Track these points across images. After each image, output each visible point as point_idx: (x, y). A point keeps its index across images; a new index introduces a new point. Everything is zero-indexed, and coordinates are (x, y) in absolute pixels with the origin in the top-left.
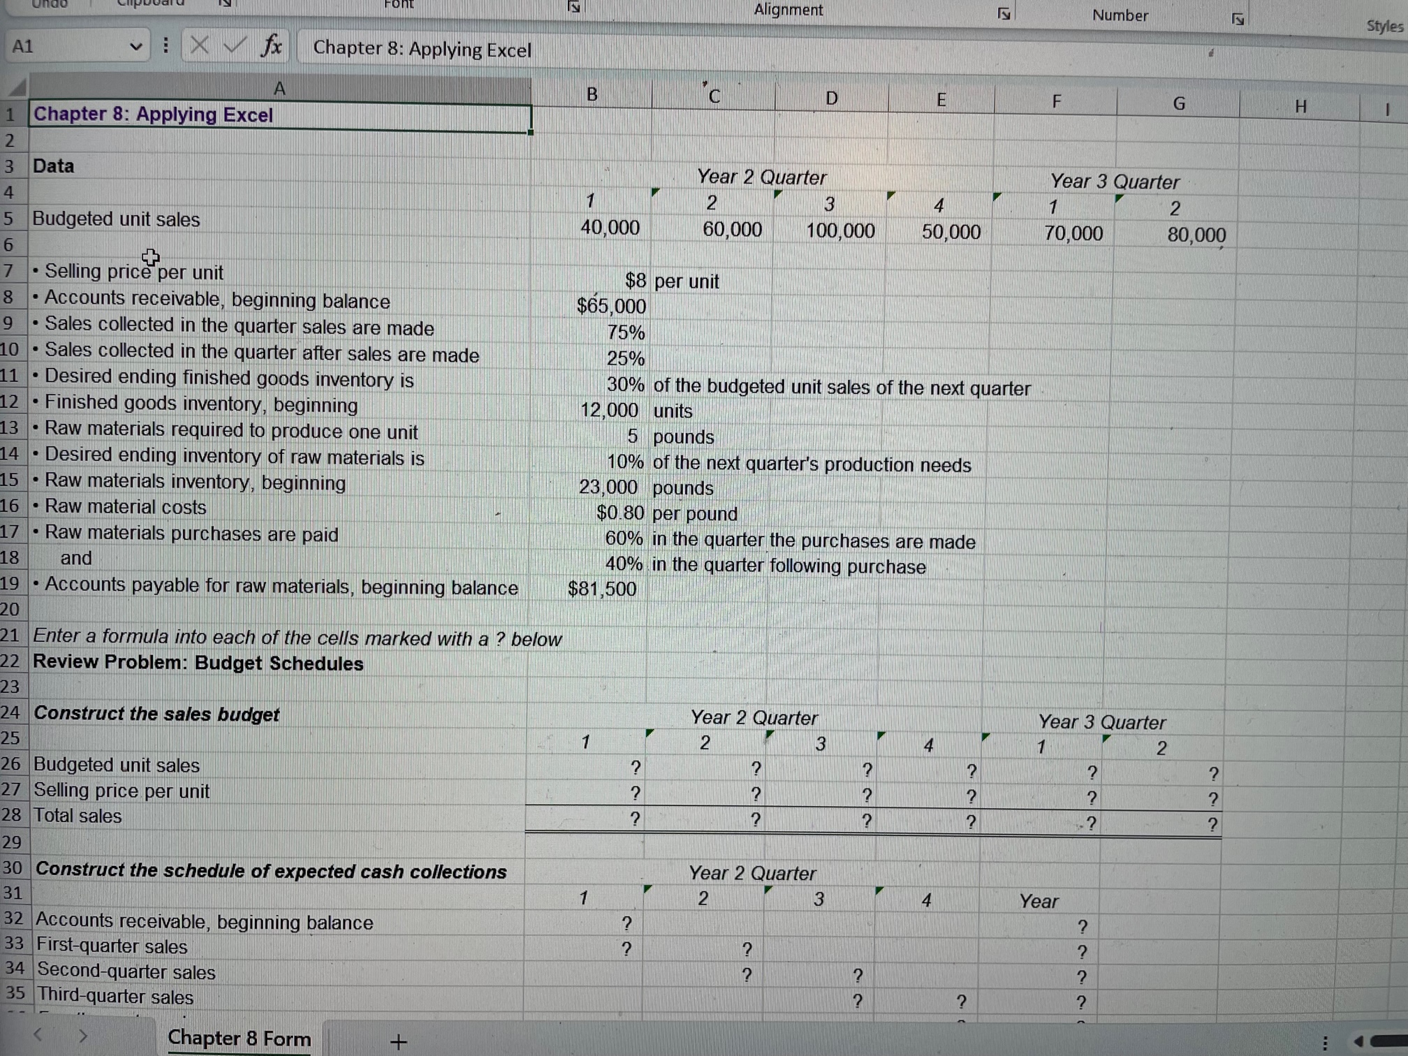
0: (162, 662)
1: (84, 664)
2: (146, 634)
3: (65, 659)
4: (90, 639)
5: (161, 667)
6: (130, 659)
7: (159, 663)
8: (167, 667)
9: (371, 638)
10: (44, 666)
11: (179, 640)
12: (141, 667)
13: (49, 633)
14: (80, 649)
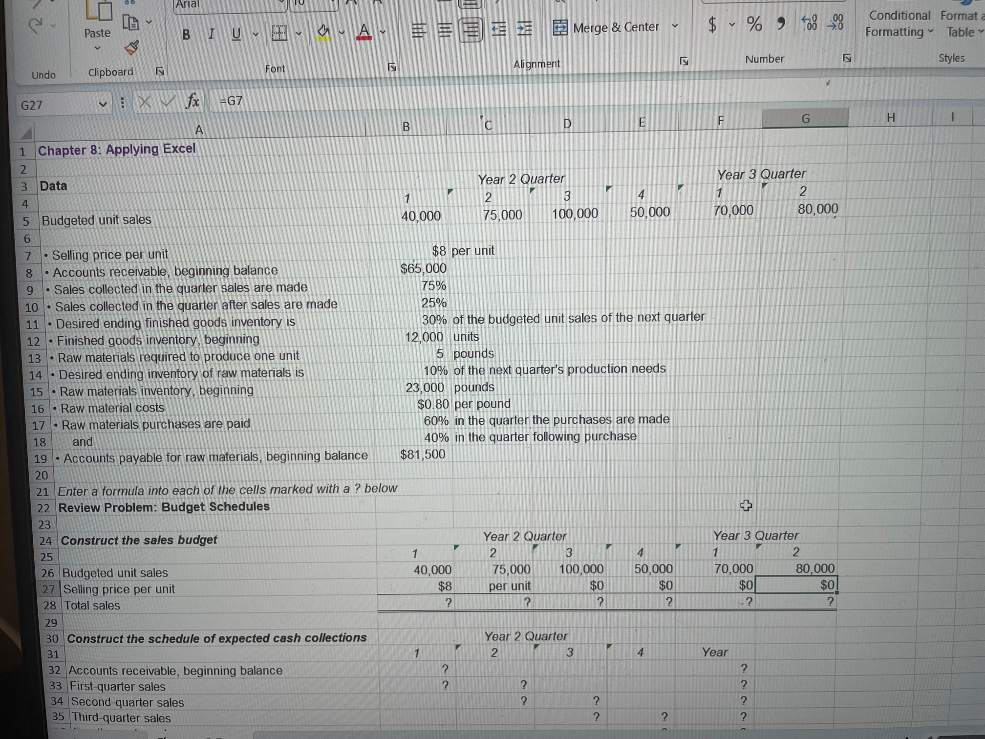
0: (141, 508)
1: (91, 510)
2: (130, 490)
3: (79, 506)
4: (94, 494)
5: (141, 510)
6: (120, 506)
7: (139, 508)
8: (144, 511)
9: (274, 489)
10: (66, 511)
11: (151, 493)
12: (127, 511)
13: (68, 490)
14: (89, 500)
